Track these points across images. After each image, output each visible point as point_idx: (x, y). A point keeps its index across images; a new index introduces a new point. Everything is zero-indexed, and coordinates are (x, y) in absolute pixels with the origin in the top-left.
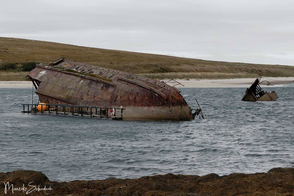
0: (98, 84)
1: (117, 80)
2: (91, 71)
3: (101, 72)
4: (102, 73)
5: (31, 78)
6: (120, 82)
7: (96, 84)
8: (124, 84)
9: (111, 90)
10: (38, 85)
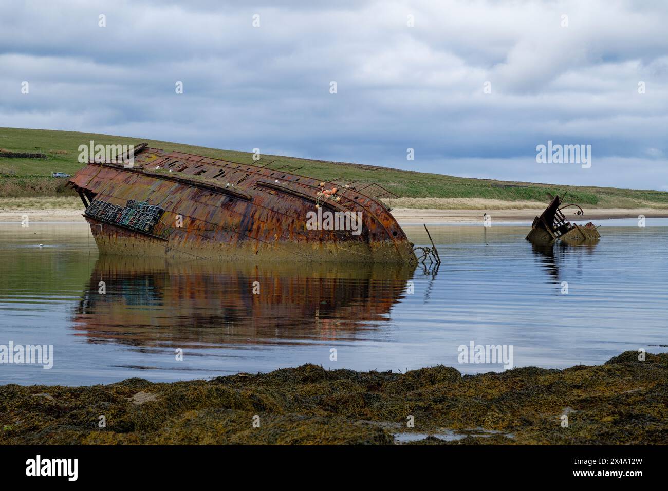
0: (214, 195)
1: (255, 186)
2: (201, 169)
3: (221, 170)
4: (224, 172)
5: (77, 186)
6: (261, 190)
7: (211, 195)
8: (270, 194)
9: (241, 207)
10: (91, 201)
